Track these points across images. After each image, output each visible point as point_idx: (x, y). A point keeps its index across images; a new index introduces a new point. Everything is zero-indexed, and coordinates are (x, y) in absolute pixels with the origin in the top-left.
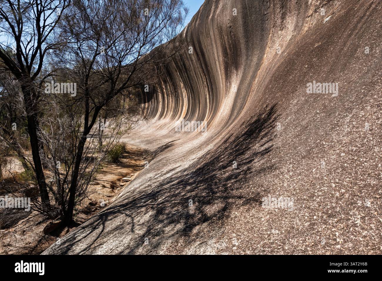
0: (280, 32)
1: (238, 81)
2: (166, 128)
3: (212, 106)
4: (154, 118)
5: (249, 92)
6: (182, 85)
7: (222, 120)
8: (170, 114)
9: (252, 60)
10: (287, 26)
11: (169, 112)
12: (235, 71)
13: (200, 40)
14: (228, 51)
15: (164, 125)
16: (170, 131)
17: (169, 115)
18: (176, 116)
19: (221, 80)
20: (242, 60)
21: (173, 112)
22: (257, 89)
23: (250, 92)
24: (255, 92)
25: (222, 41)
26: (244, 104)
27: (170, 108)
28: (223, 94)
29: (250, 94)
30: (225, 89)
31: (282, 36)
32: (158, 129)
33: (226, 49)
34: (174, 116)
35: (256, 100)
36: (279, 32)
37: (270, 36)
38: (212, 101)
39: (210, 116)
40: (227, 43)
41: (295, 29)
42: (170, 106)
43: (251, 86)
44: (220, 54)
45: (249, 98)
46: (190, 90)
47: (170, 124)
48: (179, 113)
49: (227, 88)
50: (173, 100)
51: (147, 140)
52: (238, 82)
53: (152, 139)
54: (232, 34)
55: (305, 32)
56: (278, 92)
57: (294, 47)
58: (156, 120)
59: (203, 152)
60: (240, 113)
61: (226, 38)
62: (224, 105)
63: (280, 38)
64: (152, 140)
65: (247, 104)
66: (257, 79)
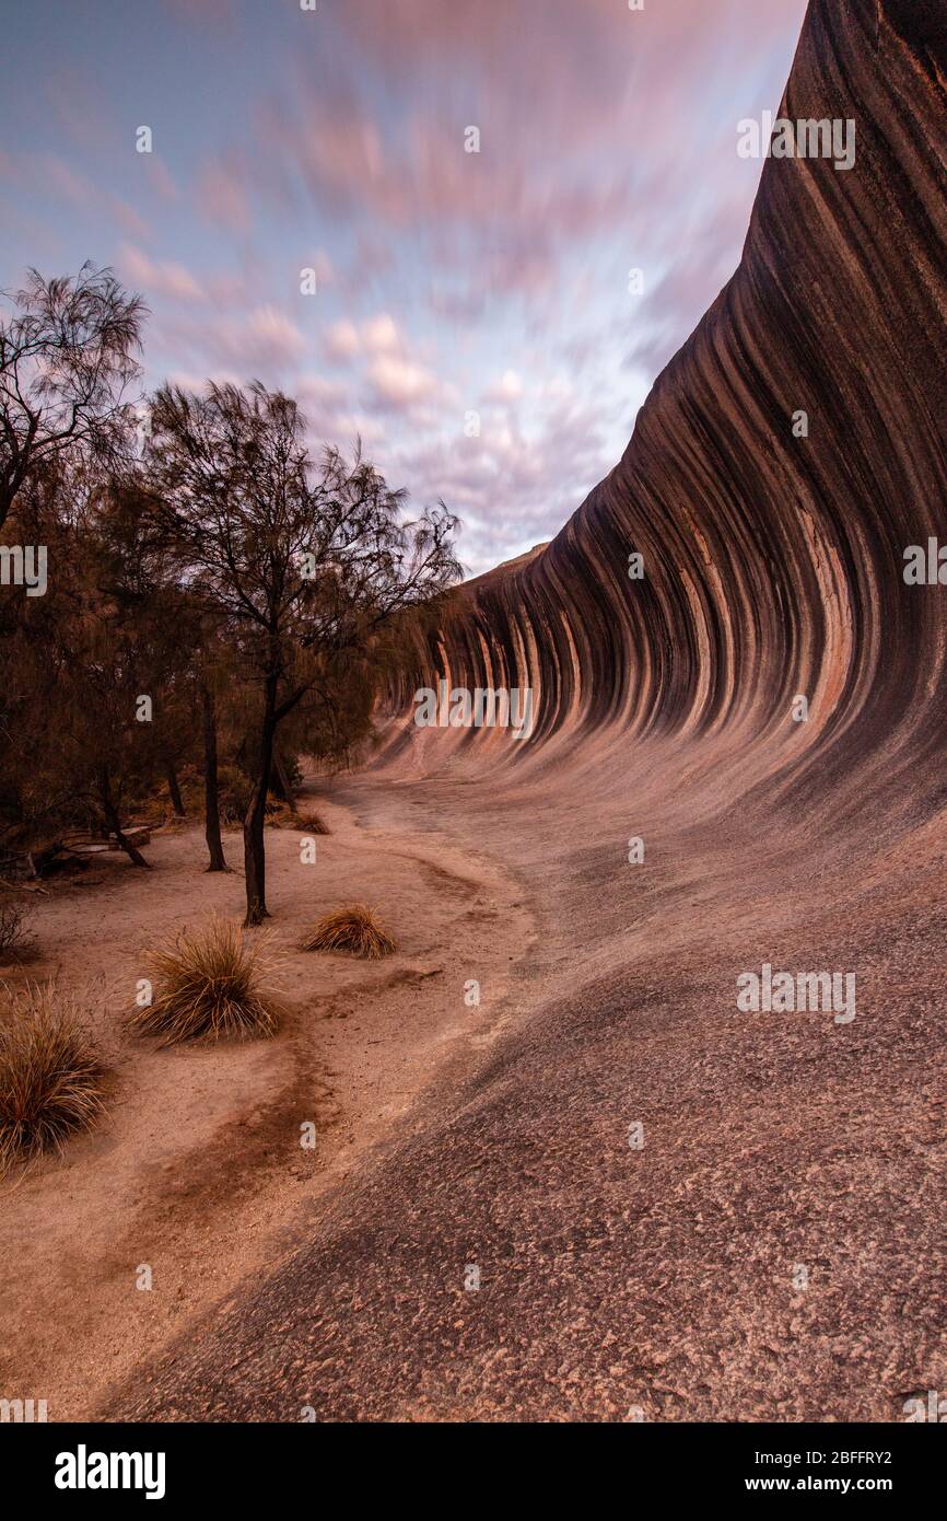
2: (721, 779)
4: (677, 731)
6: (808, 521)
8: (749, 705)
11: (746, 698)
15: (715, 766)
16: (739, 801)
17: (745, 714)
27: (750, 675)
32: (681, 786)
34: (772, 713)
42: (751, 665)
47: (745, 761)
58: (685, 744)
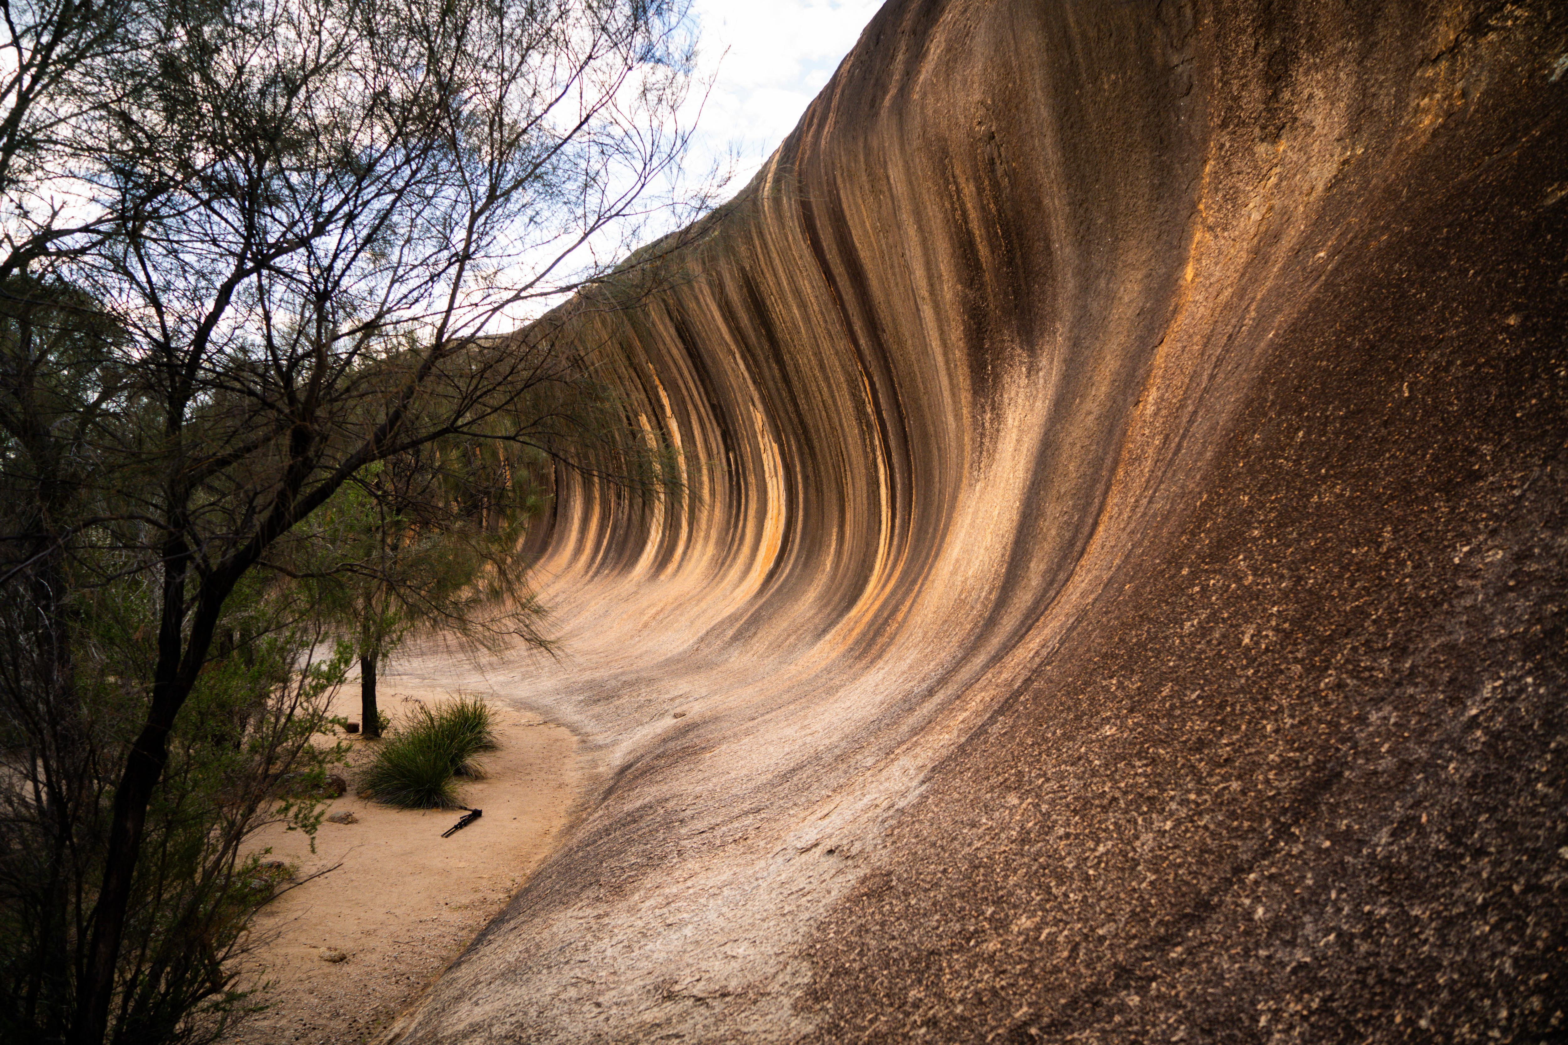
0: (1261, 149)
1: (1039, 404)
2: (684, 621)
3: (903, 520)
4: (629, 572)
5: (1109, 461)
6: (759, 418)
7: (961, 602)
8: (702, 553)
9: (1111, 297)
10: (1300, 115)
11: (699, 546)
12: (1019, 351)
13: (842, 211)
14: (983, 250)
15: (676, 609)
16: (702, 639)
18: (730, 566)
19: (947, 394)
20: (1055, 296)
21: (717, 543)
22: (1159, 450)
23: (1116, 463)
24: (1148, 465)
25: (948, 205)
26: (1086, 530)
28: (960, 466)
29: (1121, 473)
30: (973, 440)
31: (1278, 170)
32: (646, 626)
33: (971, 243)
34: (723, 564)
35: (1166, 518)
36: (1256, 149)
37: (1208, 169)
38: (904, 499)
39: (897, 574)
40: (973, 215)
41: (1354, 130)
43: (1118, 432)
44: (945, 266)
45: (1114, 499)
46: (798, 441)
47: (703, 605)
48: (746, 550)
49: (982, 435)
50: (718, 488)
51: (591, 685)
52: (1041, 407)
53: (616, 677)
54: (1000, 170)
55: (1423, 139)
56: (1324, 479)
57: (1375, 219)
58: (639, 585)
59: (860, 805)
60: (1062, 576)
61: (969, 190)
62: (968, 521)
63: (1266, 177)
64: (613, 683)
65: (1101, 528)
66: (1153, 395)
